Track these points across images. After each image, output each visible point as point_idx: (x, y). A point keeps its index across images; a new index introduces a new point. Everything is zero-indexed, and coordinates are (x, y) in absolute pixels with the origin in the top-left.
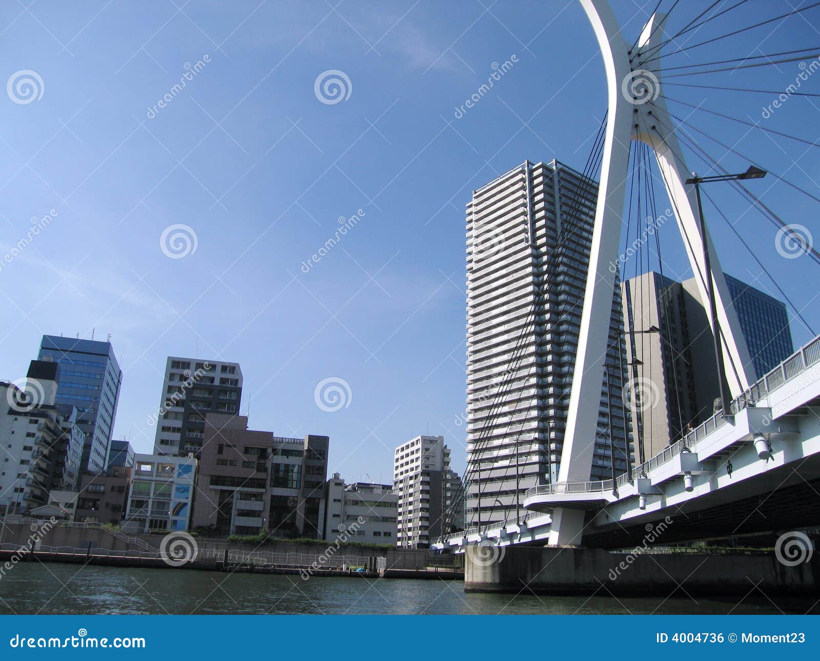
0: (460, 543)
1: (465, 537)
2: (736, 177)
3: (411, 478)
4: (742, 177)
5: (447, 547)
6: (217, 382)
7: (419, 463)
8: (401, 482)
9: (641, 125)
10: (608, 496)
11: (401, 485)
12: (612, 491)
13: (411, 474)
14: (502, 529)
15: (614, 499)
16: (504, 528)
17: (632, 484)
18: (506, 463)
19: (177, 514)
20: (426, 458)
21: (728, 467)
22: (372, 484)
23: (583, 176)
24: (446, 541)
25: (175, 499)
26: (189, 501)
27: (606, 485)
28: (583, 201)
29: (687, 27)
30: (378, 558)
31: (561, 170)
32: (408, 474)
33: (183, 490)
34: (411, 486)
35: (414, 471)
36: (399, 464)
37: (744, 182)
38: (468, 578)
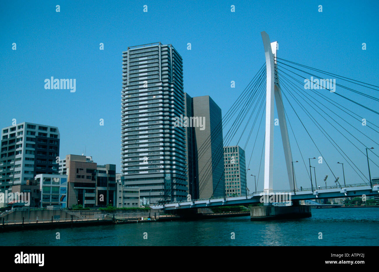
5: (164, 208)
6: (48, 136)
19: (62, 201)
24: (164, 205)
25: (61, 194)
26: (66, 195)
33: (63, 190)
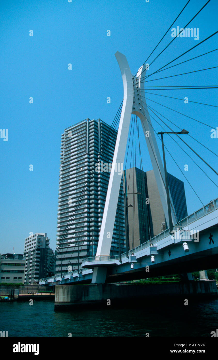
0: (53, 281)
1: (55, 279)
2: (177, 133)
3: (32, 251)
4: (180, 133)
5: (47, 283)
7: (36, 245)
8: (27, 253)
9: (136, 108)
10: (118, 262)
11: (27, 255)
12: (119, 260)
13: (32, 250)
14: (71, 275)
15: (120, 263)
16: (72, 275)
17: (128, 257)
18: (73, 245)
20: (39, 243)
21: (169, 253)
22: (14, 254)
23: (111, 127)
24: (47, 280)
27: (117, 257)
28: (111, 137)
29: (159, 70)
30: (15, 290)
31: (102, 123)
32: (30, 250)
34: (32, 255)
35: (33, 248)
36: (26, 245)
37: (180, 136)
38: (56, 300)
